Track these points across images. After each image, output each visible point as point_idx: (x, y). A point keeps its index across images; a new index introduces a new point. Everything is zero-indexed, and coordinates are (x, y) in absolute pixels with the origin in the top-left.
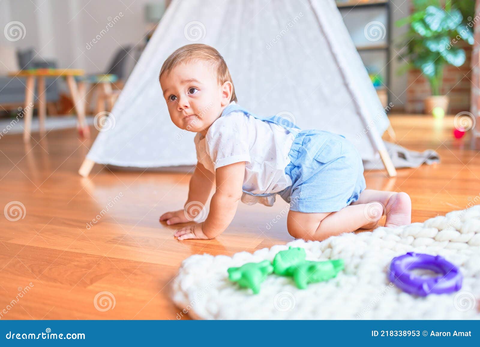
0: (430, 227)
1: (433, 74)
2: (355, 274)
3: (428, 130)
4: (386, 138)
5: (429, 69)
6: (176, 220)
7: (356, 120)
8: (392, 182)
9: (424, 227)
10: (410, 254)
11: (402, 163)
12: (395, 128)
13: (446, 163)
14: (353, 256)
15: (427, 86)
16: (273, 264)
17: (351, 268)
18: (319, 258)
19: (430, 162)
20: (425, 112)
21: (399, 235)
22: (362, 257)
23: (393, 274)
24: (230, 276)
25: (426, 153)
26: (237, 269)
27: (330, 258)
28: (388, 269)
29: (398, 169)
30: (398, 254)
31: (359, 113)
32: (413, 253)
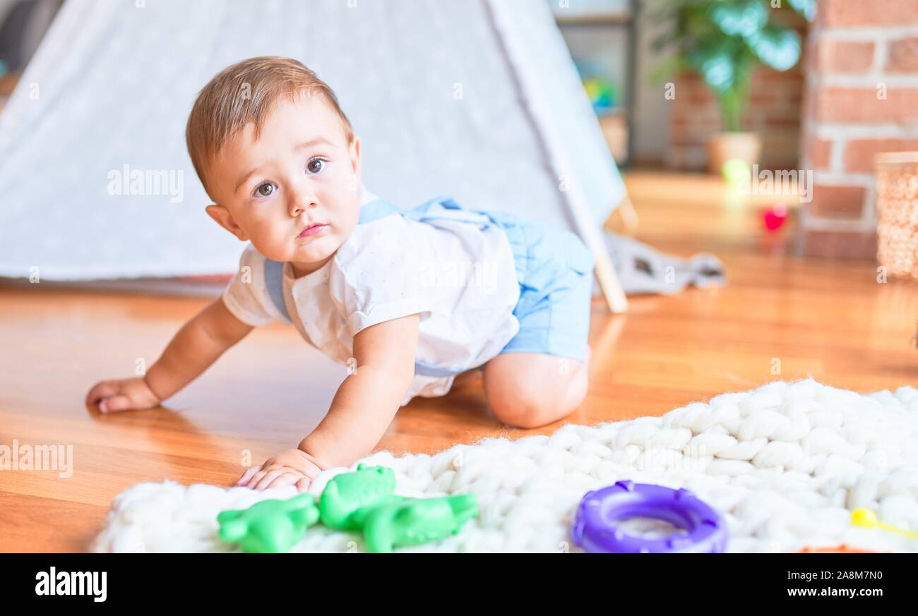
0: (675, 426)
1: (729, 85)
2: (500, 528)
3: (712, 209)
4: (614, 226)
5: (718, 72)
6: (121, 403)
7: (542, 182)
8: (616, 327)
9: (661, 427)
10: (621, 485)
11: (642, 282)
12: (636, 202)
13: (739, 284)
14: (500, 488)
15: (713, 112)
16: (320, 504)
17: (493, 515)
18: (425, 491)
19: (704, 283)
20: (708, 169)
21: (608, 444)
22: (518, 492)
23: (581, 528)
24: (221, 531)
25: (699, 261)
26: (239, 515)
27: (449, 492)
28: (572, 519)
29: (632, 296)
30: (597, 486)
31: (548, 168)
32: (629, 481)
